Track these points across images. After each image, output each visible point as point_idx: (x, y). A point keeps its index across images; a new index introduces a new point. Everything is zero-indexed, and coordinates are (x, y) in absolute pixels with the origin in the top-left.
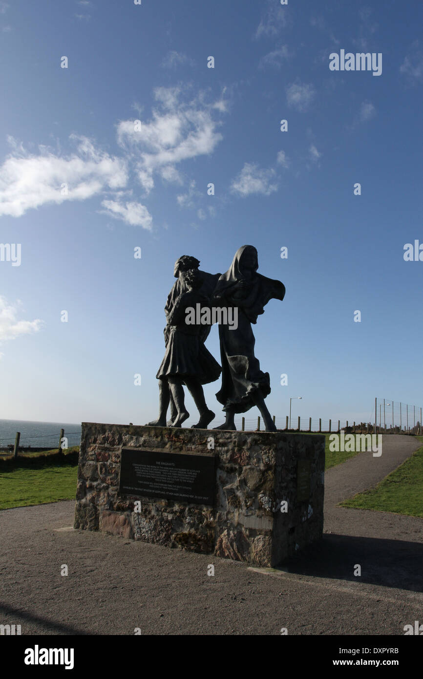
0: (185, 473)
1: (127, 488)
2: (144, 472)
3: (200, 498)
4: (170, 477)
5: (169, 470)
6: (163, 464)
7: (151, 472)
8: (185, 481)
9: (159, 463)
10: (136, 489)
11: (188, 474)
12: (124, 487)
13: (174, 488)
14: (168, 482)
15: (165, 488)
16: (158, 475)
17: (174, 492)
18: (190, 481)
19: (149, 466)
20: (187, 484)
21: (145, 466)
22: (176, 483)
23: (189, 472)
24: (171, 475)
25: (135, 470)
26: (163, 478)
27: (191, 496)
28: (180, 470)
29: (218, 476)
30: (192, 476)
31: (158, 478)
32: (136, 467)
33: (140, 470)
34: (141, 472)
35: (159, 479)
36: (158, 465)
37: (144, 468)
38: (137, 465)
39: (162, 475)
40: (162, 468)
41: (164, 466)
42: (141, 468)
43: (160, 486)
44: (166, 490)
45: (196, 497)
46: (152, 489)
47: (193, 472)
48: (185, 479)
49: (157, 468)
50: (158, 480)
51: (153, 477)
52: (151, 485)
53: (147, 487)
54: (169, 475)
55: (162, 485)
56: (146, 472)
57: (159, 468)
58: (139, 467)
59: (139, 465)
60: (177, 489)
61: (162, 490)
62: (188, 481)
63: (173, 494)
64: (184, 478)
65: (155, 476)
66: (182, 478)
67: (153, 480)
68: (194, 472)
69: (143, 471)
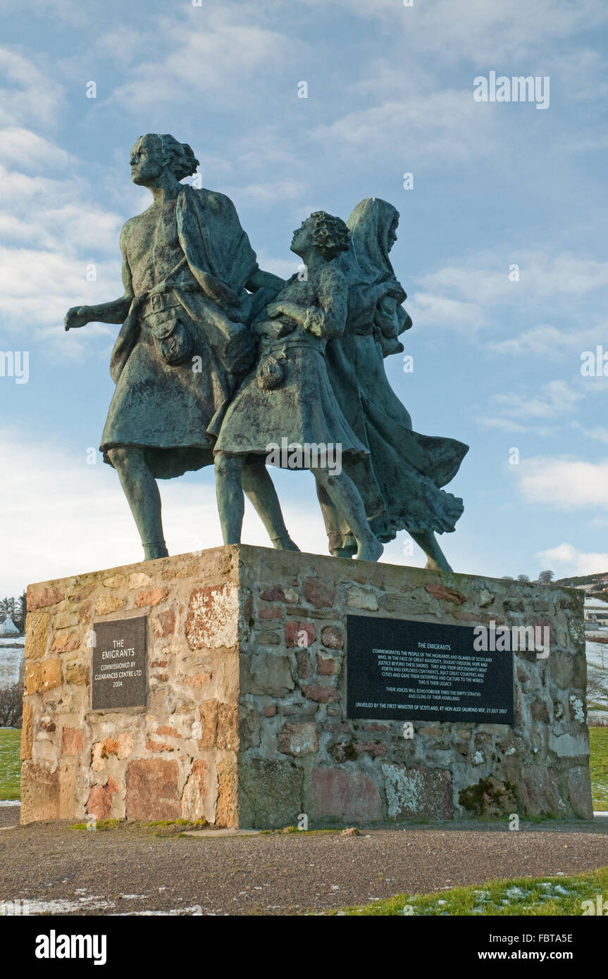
0: (469, 664)
1: (364, 705)
2: (397, 667)
3: (494, 711)
4: (444, 673)
5: (442, 659)
6: (432, 646)
7: (410, 665)
8: (470, 680)
9: (423, 645)
10: (384, 706)
11: (473, 667)
12: (359, 705)
13: (452, 696)
14: (442, 684)
15: (436, 697)
16: (424, 671)
17: (452, 704)
18: (478, 680)
19: (405, 653)
20: (473, 687)
21: (398, 652)
22: (456, 686)
23: (475, 661)
24: (447, 670)
25: (380, 663)
26: (432, 677)
27: (480, 710)
28: (460, 658)
29: (515, 669)
30: (480, 670)
31: (423, 677)
32: (380, 657)
33: (389, 660)
34: (392, 666)
35: (426, 680)
36: (421, 650)
37: (397, 658)
38: (382, 651)
39: (430, 672)
40: (429, 655)
41: (433, 651)
42: (390, 658)
43: (427, 694)
44: (438, 703)
45: (489, 710)
46: (414, 702)
47: (481, 662)
48: (469, 677)
49: (420, 657)
50: (422, 682)
51: (414, 676)
52: (411, 693)
53: (403, 698)
54: (443, 670)
55: (432, 691)
56: (401, 667)
57: (425, 657)
58: (387, 655)
59: (387, 652)
60: (457, 699)
61: (432, 702)
62: (474, 680)
63: (451, 709)
64: (467, 674)
65: (418, 673)
66: (465, 674)
67: (413, 683)
68: (483, 662)
69: (393, 664)
